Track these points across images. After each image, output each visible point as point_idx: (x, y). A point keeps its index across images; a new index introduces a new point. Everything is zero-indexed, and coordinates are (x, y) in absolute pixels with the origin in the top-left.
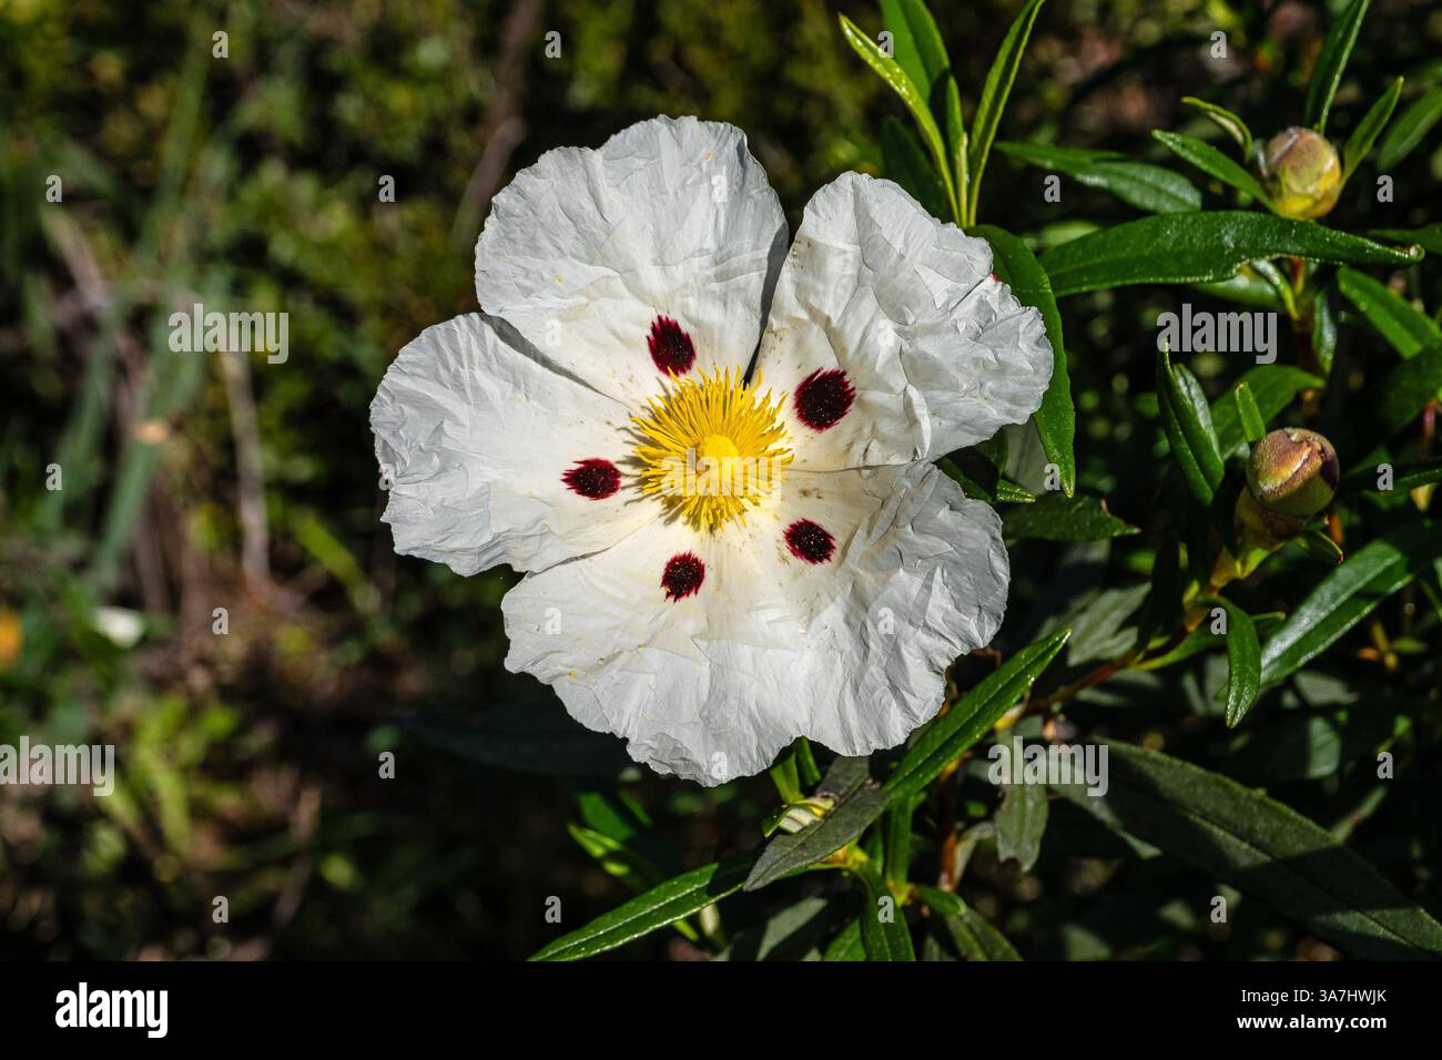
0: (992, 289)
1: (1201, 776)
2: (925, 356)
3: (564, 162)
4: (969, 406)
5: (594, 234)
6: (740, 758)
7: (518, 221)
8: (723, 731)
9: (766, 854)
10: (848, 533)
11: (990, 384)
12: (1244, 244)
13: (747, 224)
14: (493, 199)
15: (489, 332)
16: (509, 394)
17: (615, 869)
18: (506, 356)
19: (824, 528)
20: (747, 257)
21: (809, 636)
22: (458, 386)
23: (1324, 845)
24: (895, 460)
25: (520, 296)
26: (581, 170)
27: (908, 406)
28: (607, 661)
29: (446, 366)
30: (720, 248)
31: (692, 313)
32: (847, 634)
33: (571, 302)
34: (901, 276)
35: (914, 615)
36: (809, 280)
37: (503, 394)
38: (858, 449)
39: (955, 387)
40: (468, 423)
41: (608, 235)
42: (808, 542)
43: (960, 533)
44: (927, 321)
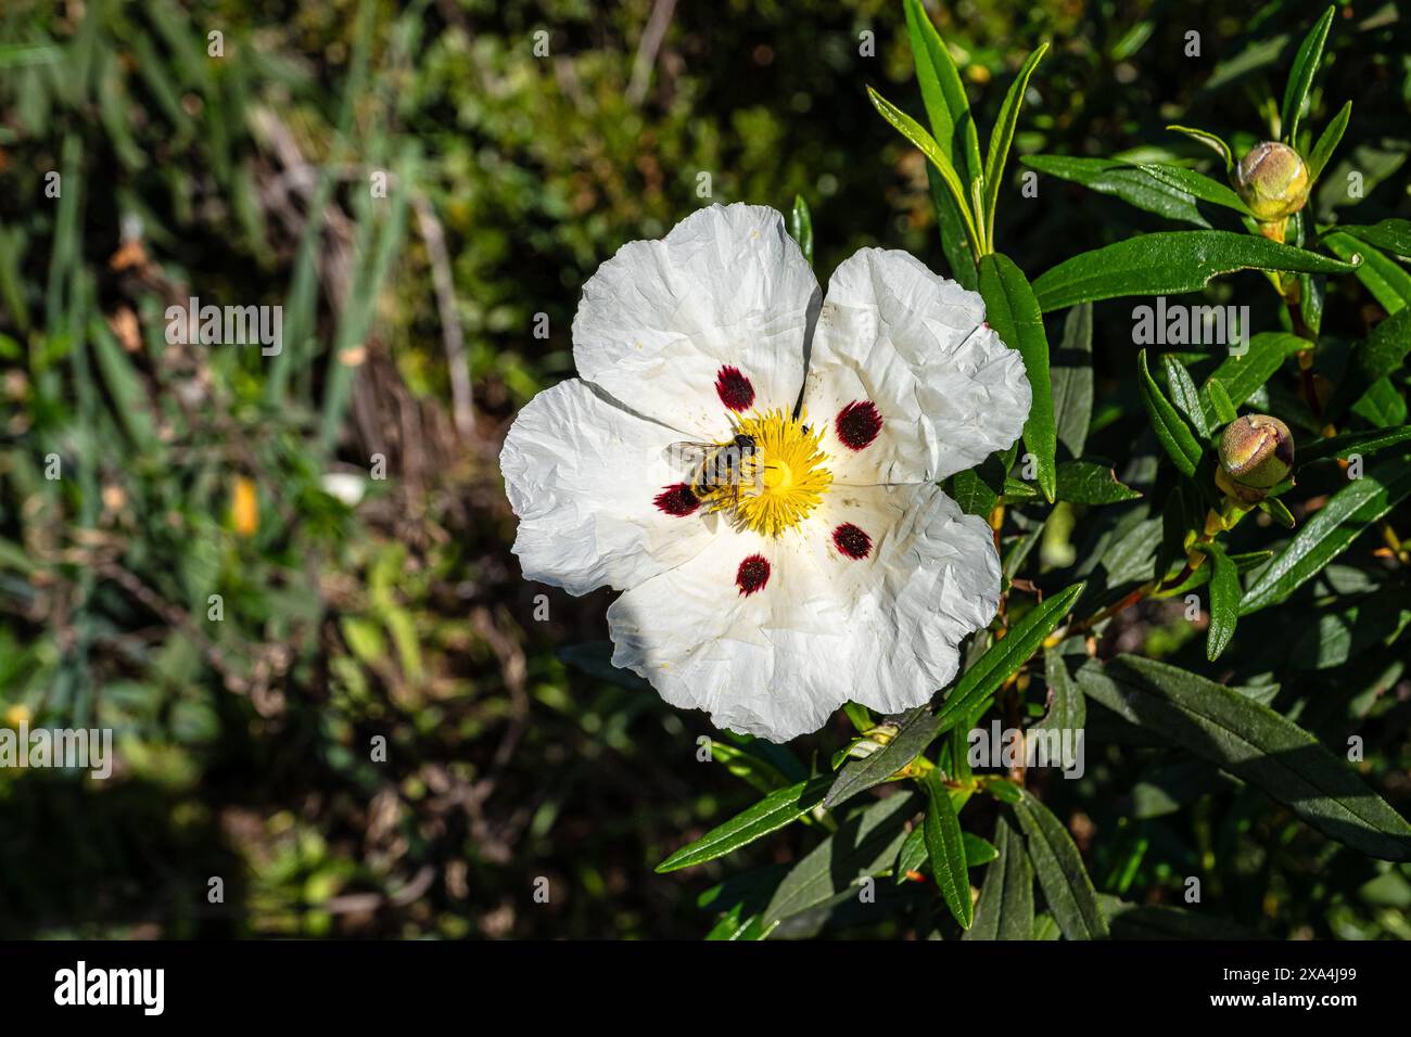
0: (984, 335)
1: (1209, 686)
2: (933, 391)
3: (637, 252)
4: (967, 433)
5: (665, 308)
6: (801, 719)
7: (604, 302)
8: (786, 700)
9: (840, 778)
10: (880, 535)
11: (984, 415)
12: (1214, 258)
13: (789, 288)
14: (583, 287)
15: (587, 392)
16: (607, 439)
17: (739, 771)
18: (602, 410)
19: (863, 530)
20: (789, 315)
21: (851, 621)
22: (567, 437)
23: (1305, 744)
24: (912, 480)
25: (610, 363)
26: (651, 257)
27: (922, 433)
28: (692, 652)
29: (556, 422)
30: (769, 309)
31: (749, 362)
32: (882, 618)
33: (650, 363)
34: (912, 327)
35: (933, 603)
36: (839, 335)
37: (602, 439)
38: (885, 468)
39: (957, 417)
40: (576, 466)
41: (676, 308)
42: (851, 541)
43: (963, 539)
44: (934, 362)
